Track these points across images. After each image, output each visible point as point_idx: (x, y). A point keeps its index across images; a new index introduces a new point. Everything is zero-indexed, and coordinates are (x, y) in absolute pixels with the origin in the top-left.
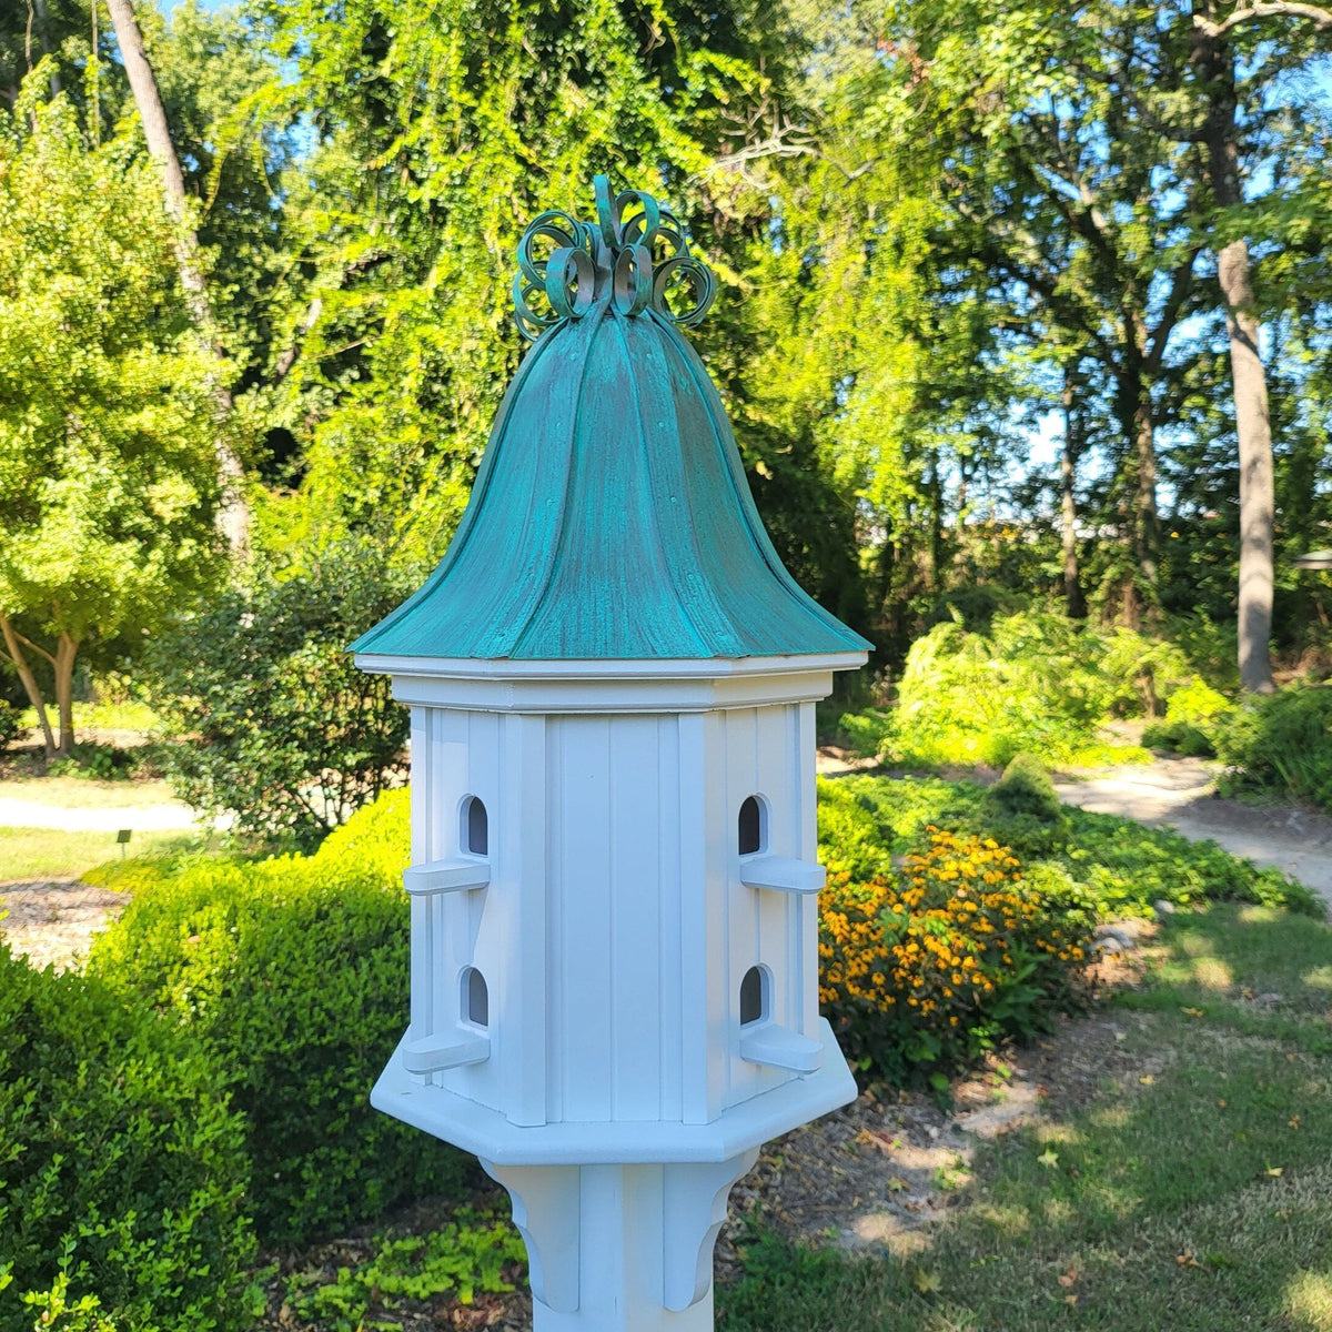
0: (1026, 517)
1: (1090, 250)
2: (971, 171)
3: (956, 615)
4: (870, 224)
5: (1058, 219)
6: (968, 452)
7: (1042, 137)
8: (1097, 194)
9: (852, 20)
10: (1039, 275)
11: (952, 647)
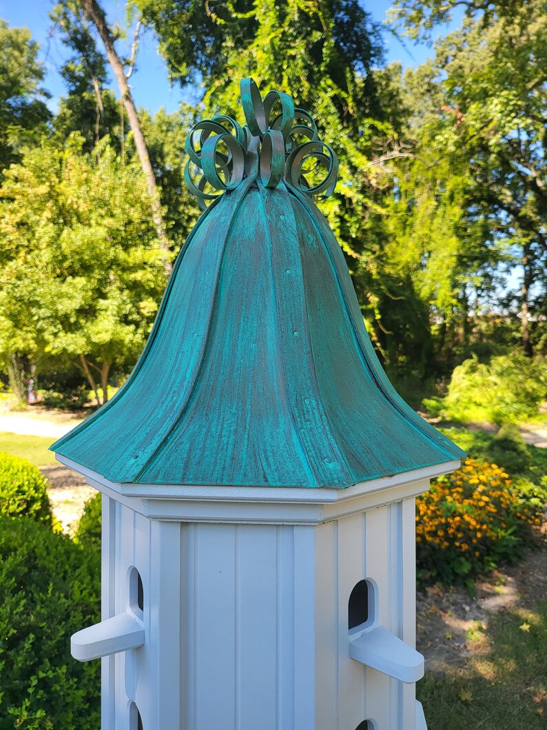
0: (506, 312)
1: (535, 196)
2: (481, 163)
3: (474, 356)
4: (438, 188)
5: (521, 184)
6: (479, 285)
7: (514, 148)
8: (539, 173)
9: (430, 103)
10: (512, 208)
11: (473, 369)
